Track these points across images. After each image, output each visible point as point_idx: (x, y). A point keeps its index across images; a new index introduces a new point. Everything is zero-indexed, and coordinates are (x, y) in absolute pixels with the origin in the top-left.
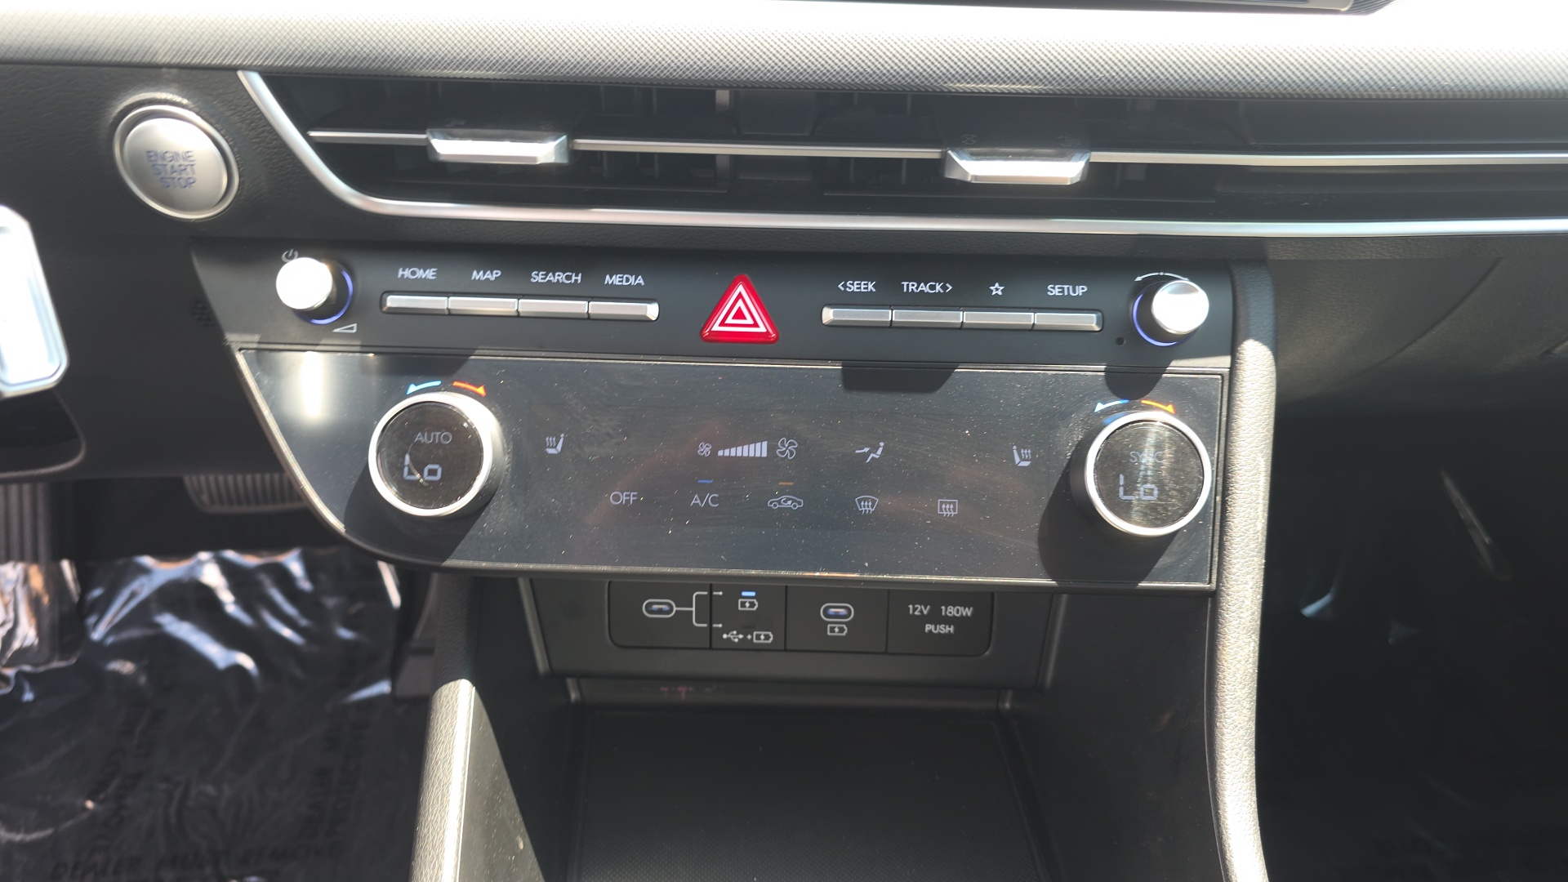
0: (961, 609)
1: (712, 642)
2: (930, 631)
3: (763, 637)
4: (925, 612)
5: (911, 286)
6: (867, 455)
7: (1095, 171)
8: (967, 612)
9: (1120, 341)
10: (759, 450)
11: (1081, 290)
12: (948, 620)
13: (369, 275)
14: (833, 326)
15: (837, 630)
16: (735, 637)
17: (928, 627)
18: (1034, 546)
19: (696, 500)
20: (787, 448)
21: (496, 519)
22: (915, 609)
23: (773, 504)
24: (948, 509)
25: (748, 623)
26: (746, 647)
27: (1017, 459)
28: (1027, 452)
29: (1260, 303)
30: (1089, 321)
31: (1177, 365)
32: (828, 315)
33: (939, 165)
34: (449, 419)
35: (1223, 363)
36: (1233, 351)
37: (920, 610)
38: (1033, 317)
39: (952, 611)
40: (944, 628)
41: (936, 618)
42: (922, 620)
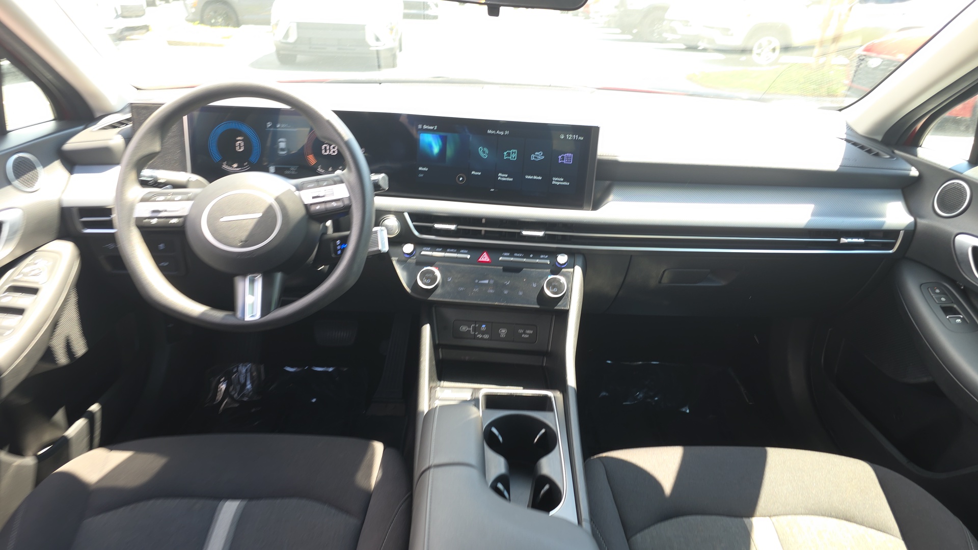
0: (530, 331)
1: (475, 337)
2: (524, 337)
3: (486, 336)
5: (516, 254)
6: (506, 283)
7: (545, 235)
8: (532, 332)
9: (553, 265)
10: (487, 282)
11: (547, 257)
12: (528, 334)
13: (418, 250)
14: (501, 261)
15: (503, 335)
16: (480, 336)
18: (536, 300)
19: (475, 290)
20: (492, 282)
21: (439, 291)
23: (489, 291)
24: (521, 293)
25: (483, 333)
26: (482, 339)
27: (533, 285)
28: (536, 284)
29: (580, 259)
30: (548, 262)
31: (563, 270)
32: (501, 258)
33: (520, 233)
34: (433, 272)
35: (572, 270)
36: (574, 268)
37: (521, 331)
38: (537, 261)
39: (528, 332)
40: (527, 336)
41: (524, 333)
42: (522, 334)
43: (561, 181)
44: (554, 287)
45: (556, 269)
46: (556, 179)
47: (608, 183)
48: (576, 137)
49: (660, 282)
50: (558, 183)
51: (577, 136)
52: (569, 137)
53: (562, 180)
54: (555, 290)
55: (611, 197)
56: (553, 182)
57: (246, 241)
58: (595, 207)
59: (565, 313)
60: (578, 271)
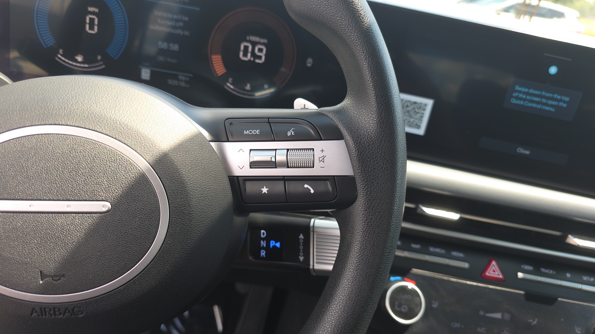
5: (543, 270)
6: (531, 323)
10: (498, 316)
19: (479, 330)
20: (507, 317)
33: (563, 238)
34: (414, 293)
57: (56, 276)
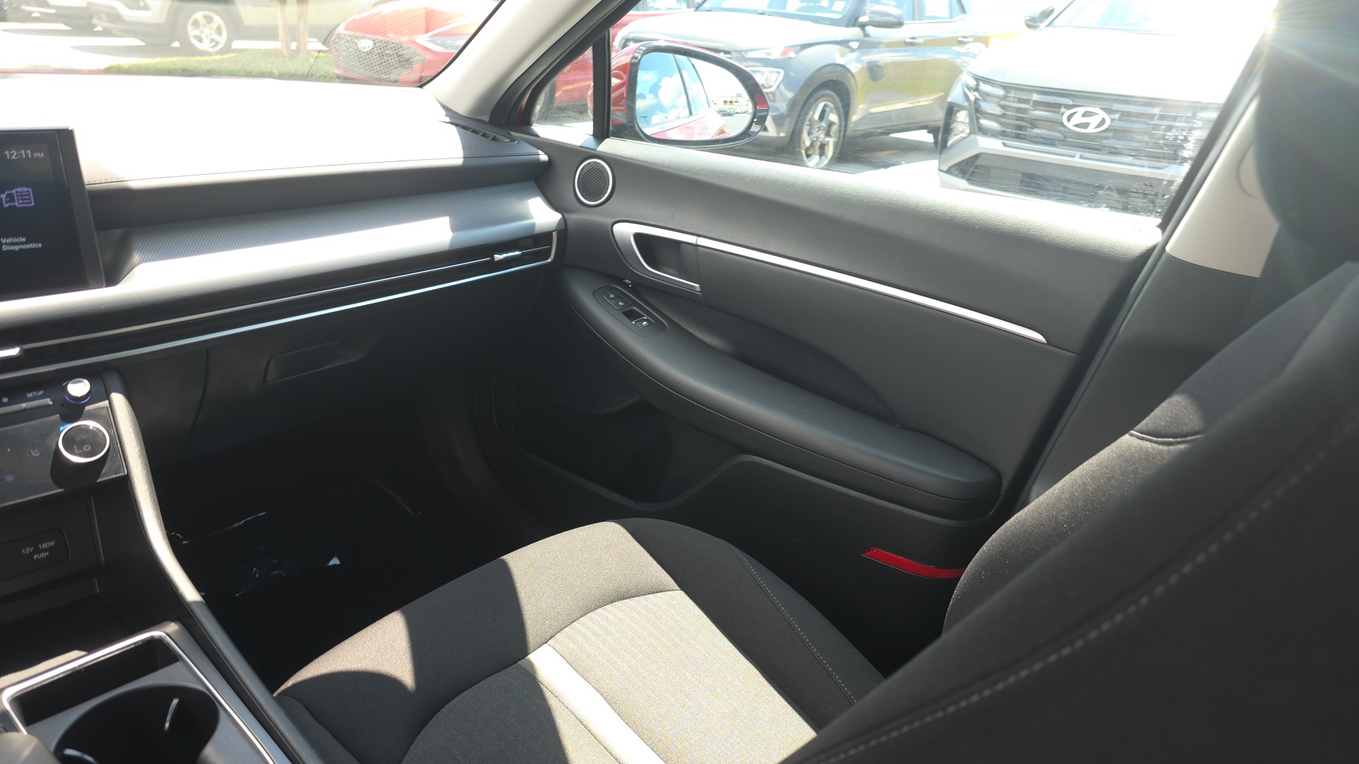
0: (49, 543)
2: (37, 558)
4: (32, 550)
7: (24, 352)
8: (53, 543)
9: (62, 405)
11: (42, 392)
12: (44, 550)
17: (35, 557)
22: (26, 551)
24: (10, 478)
27: (34, 454)
28: (37, 451)
29: (114, 380)
30: (49, 401)
31: (88, 408)
35: (106, 403)
36: (108, 398)
37: (28, 550)
38: (24, 405)
39: (45, 546)
40: (43, 555)
41: (38, 551)
42: (31, 554)
43: (22, 243)
44: (83, 443)
45: (74, 409)
46: (10, 240)
47: (118, 232)
48: (27, 154)
49: (265, 381)
50: (17, 248)
51: (29, 151)
52: (11, 155)
53: (24, 240)
54: (88, 448)
55: (136, 257)
56: (5, 248)
58: (113, 277)
59: (125, 483)
60: (119, 401)
